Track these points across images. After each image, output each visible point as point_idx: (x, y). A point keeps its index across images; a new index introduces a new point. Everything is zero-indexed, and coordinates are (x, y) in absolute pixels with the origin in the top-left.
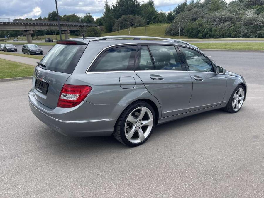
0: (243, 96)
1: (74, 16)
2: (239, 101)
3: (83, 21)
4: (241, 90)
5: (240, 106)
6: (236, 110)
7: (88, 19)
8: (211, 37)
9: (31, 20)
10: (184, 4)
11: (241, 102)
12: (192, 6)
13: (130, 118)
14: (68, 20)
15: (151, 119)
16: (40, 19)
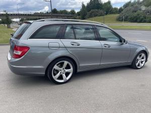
0: (145, 59)
1: (65, 11)
2: (142, 62)
3: (69, 13)
4: (143, 55)
5: (142, 65)
6: (139, 67)
7: (73, 12)
8: (145, 22)
9: (43, 13)
10: (130, 2)
11: (144, 63)
12: (134, 3)
13: (56, 67)
14: (61, 13)
15: (72, 69)
16: (47, 13)
